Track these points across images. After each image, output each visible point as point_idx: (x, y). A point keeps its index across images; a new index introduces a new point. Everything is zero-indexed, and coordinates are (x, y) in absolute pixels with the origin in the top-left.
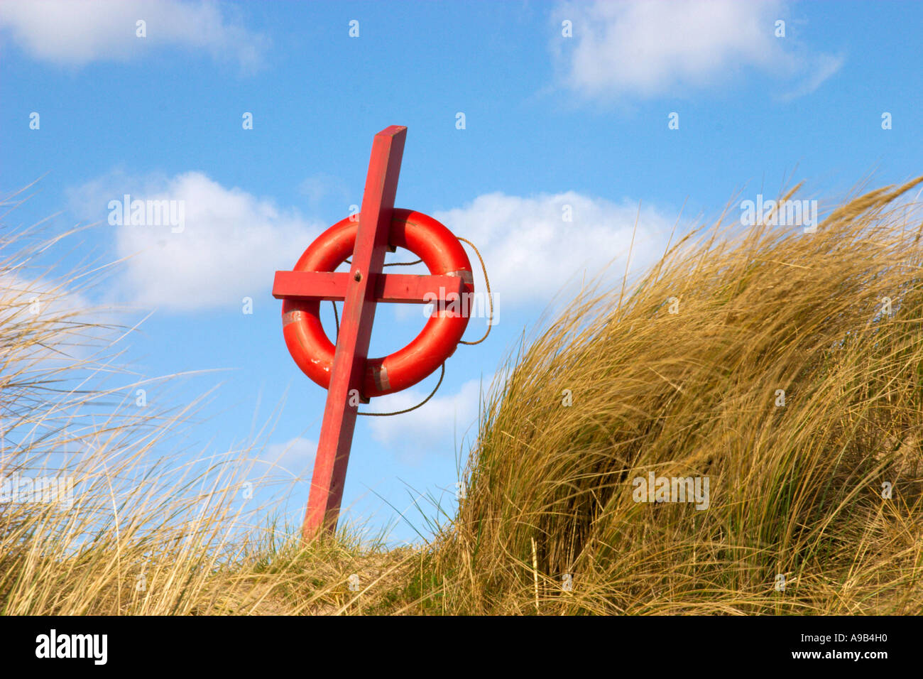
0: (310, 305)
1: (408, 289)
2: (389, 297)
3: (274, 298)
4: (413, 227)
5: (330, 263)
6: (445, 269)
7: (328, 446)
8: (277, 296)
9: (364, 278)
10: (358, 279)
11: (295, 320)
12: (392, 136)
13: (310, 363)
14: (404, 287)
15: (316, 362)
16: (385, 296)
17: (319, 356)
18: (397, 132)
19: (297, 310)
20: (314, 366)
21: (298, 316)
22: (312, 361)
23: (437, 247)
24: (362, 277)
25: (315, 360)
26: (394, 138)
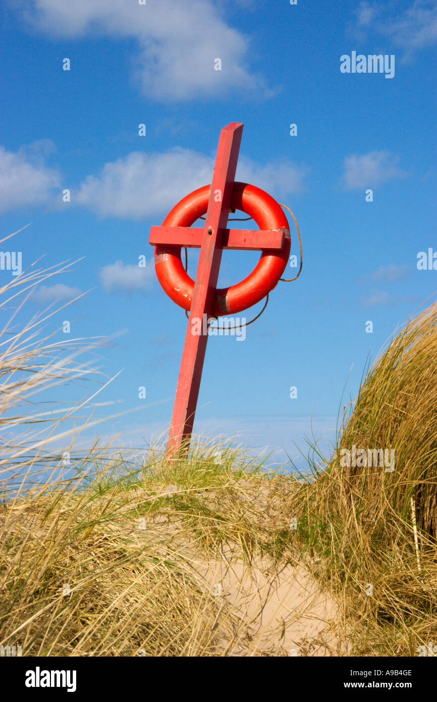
0: (174, 250)
1: (245, 240)
2: (231, 246)
3: (150, 245)
4: (248, 196)
5: (188, 221)
6: (270, 227)
7: (190, 352)
8: (152, 244)
9: (214, 232)
10: (210, 233)
11: (164, 260)
12: (234, 130)
13: (173, 290)
14: (242, 239)
15: (178, 290)
16: (229, 245)
17: (180, 286)
18: (237, 127)
19: (165, 253)
20: (177, 293)
21: (166, 258)
22: (175, 289)
23: (265, 211)
24: (213, 232)
25: (177, 288)
26: (235, 131)
